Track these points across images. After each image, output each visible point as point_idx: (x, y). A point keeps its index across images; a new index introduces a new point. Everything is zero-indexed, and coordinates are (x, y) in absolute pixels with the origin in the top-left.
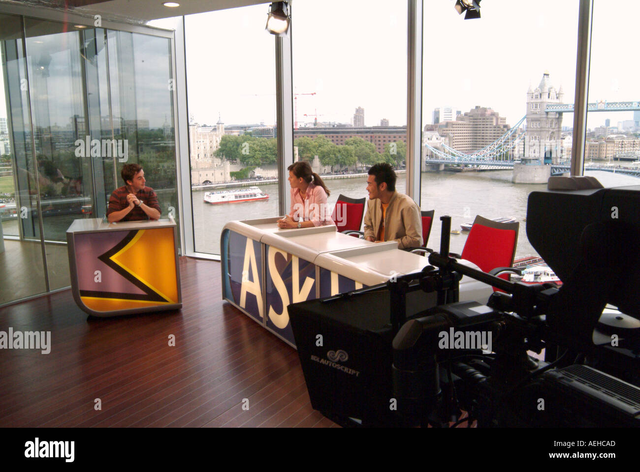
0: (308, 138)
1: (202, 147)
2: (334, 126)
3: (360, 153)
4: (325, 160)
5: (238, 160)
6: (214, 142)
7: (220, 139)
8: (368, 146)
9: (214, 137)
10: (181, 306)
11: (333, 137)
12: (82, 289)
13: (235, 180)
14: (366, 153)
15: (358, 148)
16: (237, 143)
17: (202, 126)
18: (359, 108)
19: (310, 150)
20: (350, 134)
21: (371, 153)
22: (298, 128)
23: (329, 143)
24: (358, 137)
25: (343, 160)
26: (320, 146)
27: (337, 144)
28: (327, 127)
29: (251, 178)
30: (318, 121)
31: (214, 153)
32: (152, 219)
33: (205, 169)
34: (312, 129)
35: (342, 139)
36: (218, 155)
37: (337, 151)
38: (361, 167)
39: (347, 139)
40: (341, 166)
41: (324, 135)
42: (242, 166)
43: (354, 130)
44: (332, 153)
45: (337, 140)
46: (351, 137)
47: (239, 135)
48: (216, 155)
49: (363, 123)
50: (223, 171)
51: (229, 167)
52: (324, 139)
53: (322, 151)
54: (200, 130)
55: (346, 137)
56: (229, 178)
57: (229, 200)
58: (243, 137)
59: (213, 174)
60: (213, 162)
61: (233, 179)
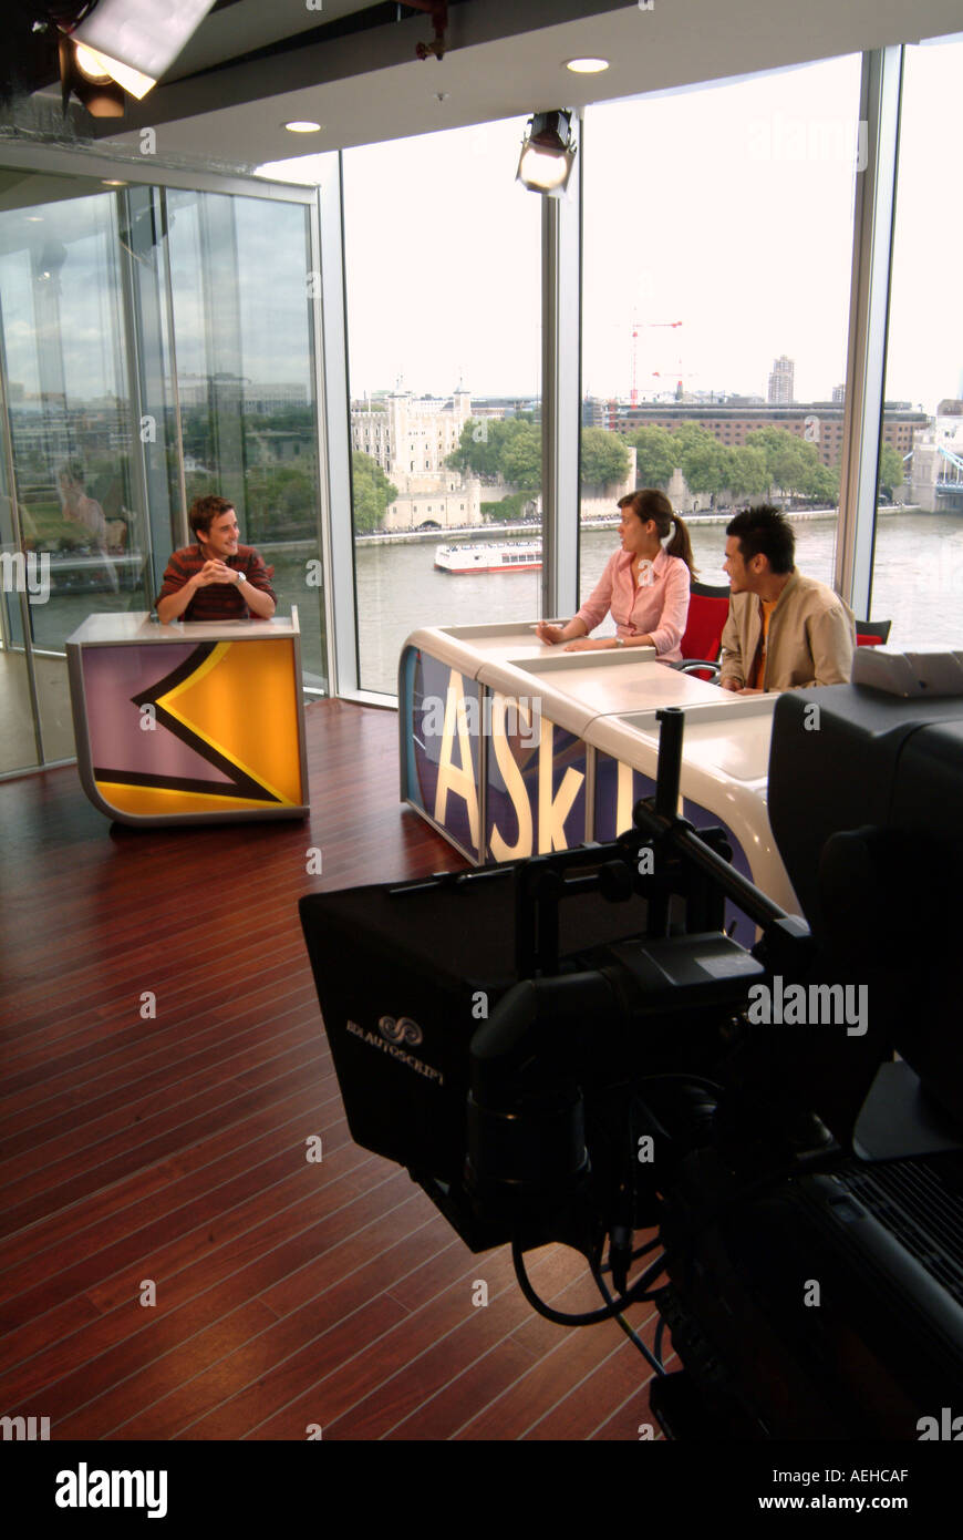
0: (660, 428)
1: (420, 448)
2: (721, 401)
3: (779, 464)
4: (698, 480)
5: (500, 477)
6: (448, 434)
7: (462, 428)
8: (799, 449)
9: (448, 422)
10: (307, 813)
11: (718, 426)
12: (99, 767)
13: (493, 521)
14: (793, 464)
15: (776, 452)
16: (498, 437)
17: (422, 399)
18: (783, 358)
19: (664, 457)
20: (759, 421)
21: (806, 466)
22: (639, 404)
23: (710, 440)
24: (776, 428)
25: (738, 481)
26: (687, 447)
27: (728, 443)
28: (707, 402)
29: (528, 517)
30: (684, 390)
31: (447, 460)
32: (257, 616)
33: (426, 496)
34: (671, 407)
35: (739, 431)
36: (454, 464)
37: (724, 459)
38: (781, 498)
39: (750, 432)
40: (735, 494)
41: (697, 422)
42: (509, 490)
43: (767, 410)
44: (714, 464)
45: (728, 435)
46: (759, 427)
47: (503, 419)
48: (450, 464)
49: (791, 394)
50: (464, 501)
51: (479, 492)
52: (697, 431)
53: (690, 459)
54: (418, 407)
55: (749, 426)
56: (477, 517)
57: (490, 565)
58: (511, 424)
59: (442, 507)
60: (443, 480)
61: (488, 519)
